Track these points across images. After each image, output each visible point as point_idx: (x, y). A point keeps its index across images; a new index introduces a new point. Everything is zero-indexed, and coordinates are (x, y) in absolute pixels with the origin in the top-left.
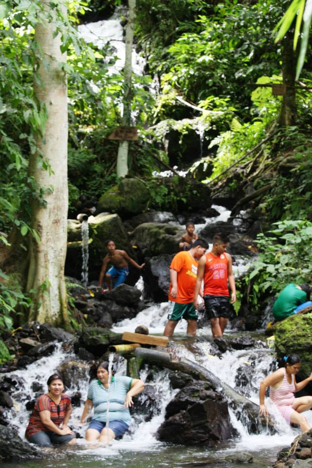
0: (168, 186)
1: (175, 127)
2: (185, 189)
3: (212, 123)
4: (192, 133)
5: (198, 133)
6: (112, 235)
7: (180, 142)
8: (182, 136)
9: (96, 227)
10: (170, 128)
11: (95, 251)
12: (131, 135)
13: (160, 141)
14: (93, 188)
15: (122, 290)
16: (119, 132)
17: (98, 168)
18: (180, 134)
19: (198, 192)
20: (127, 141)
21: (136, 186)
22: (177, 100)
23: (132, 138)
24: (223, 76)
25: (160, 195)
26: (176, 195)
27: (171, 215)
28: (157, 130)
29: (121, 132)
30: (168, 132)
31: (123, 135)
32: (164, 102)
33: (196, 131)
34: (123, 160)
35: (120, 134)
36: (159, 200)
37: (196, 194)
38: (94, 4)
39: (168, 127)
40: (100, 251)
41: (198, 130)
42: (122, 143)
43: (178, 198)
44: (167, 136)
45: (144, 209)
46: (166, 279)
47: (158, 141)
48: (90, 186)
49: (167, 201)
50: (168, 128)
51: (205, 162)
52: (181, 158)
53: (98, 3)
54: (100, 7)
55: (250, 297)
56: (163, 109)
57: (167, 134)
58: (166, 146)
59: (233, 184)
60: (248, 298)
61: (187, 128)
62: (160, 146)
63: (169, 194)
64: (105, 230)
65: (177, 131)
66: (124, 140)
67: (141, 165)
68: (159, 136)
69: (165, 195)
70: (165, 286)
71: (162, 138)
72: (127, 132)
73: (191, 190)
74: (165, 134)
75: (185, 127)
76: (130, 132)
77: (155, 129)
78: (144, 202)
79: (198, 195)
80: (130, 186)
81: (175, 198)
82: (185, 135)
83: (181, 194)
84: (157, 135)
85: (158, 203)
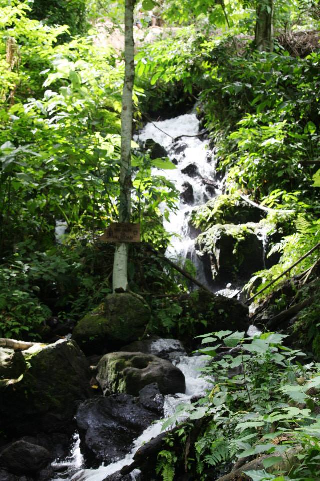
0: (183, 305)
1: (228, 233)
2: (208, 308)
3: (279, 225)
4: (251, 239)
5: (260, 239)
6: (55, 369)
7: (234, 251)
8: (237, 243)
9: (30, 358)
10: (222, 233)
11: (26, 392)
12: (131, 235)
13: (210, 252)
14: (77, 309)
15: (17, 450)
16: (113, 230)
17: (87, 281)
18: (236, 240)
19: (226, 311)
20: (126, 243)
21: (127, 303)
22: (242, 200)
23: (132, 238)
24: (299, 166)
25: (170, 317)
26: (194, 315)
27: (178, 343)
28: (208, 237)
29: (117, 230)
30: (219, 238)
31: (119, 235)
32: (223, 203)
33: (258, 237)
34: (120, 270)
35: (115, 234)
36: (167, 323)
37: (223, 313)
38: (170, 97)
39: (220, 232)
40: (33, 392)
41: (261, 236)
42: (119, 246)
43: (197, 321)
44: (218, 244)
45: (141, 336)
46: (98, 434)
47: (209, 252)
48: (73, 306)
49: (180, 325)
50: (219, 234)
51: (264, 276)
52: (238, 273)
53: (176, 97)
54: (178, 100)
55: (190, 462)
56: (221, 212)
57: (218, 241)
58: (218, 257)
59: (281, 299)
60: (187, 463)
61: (245, 232)
62: (212, 257)
63: (184, 314)
64: (43, 362)
65: (231, 236)
66: (121, 242)
67: (149, 277)
68: (210, 245)
69: (178, 317)
70: (95, 444)
71: (213, 247)
72: (125, 231)
73: (216, 310)
74: (215, 242)
75: (242, 232)
76: (130, 230)
77: (205, 236)
78: (142, 326)
79: (227, 315)
80: (118, 303)
81: (192, 320)
82: (242, 242)
83: (201, 315)
84: (208, 243)
85: (166, 328)
